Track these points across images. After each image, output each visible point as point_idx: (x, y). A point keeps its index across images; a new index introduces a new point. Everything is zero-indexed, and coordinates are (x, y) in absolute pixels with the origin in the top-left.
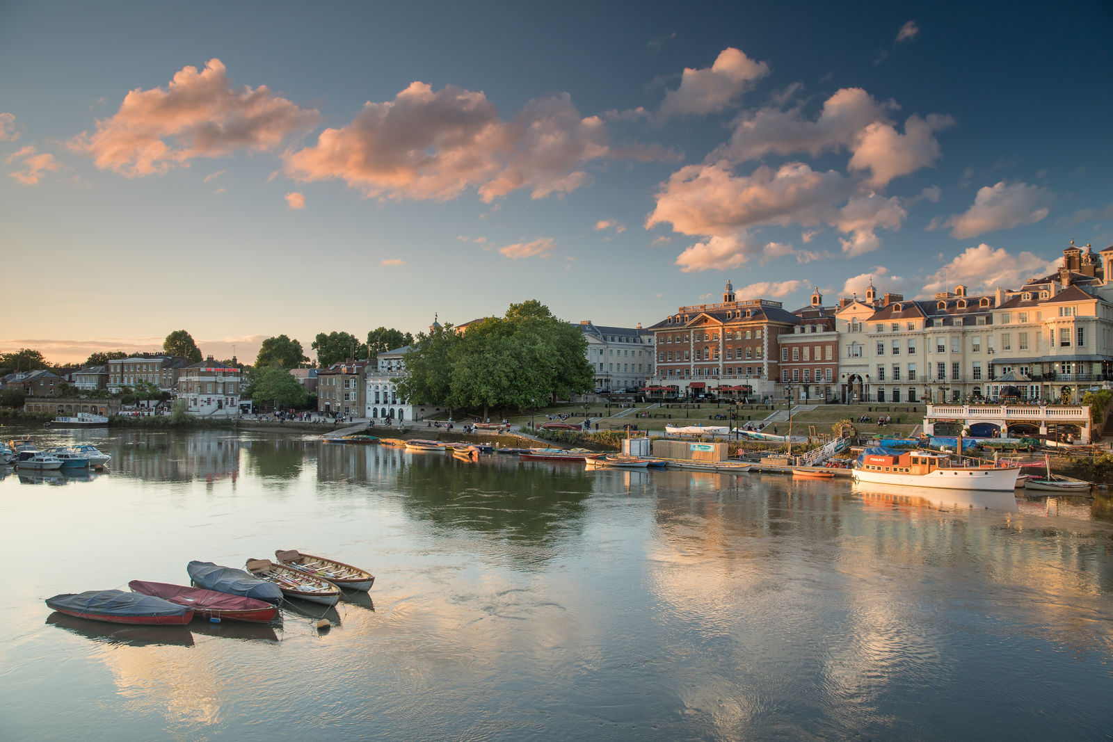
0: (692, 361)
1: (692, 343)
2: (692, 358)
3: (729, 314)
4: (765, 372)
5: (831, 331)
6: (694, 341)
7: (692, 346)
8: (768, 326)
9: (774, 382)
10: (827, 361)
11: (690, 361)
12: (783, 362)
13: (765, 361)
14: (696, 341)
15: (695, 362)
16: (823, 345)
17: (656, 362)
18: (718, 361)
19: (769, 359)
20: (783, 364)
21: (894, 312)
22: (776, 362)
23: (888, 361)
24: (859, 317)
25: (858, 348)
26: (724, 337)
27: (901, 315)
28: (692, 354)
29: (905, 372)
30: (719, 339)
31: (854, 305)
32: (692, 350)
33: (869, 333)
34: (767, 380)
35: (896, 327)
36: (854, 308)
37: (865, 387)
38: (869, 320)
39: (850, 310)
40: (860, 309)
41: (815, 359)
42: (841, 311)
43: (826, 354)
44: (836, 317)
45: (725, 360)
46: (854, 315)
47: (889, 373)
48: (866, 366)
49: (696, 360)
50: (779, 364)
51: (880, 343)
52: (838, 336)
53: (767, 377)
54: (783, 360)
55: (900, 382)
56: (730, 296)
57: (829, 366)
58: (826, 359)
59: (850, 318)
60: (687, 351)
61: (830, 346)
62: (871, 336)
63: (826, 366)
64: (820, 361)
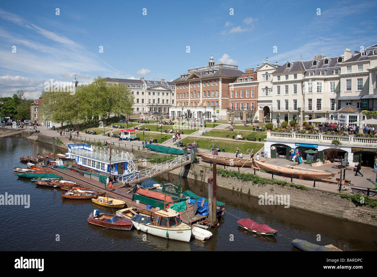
0: (189, 98)
1: (190, 88)
2: (189, 96)
3: (205, 73)
4: (220, 104)
5: (255, 80)
6: (190, 87)
7: (189, 90)
8: (222, 79)
9: (226, 110)
10: (251, 98)
11: (188, 98)
12: (231, 99)
13: (220, 98)
15: (191, 98)
16: (250, 89)
17: (176, 99)
18: (199, 98)
19: (222, 97)
20: (231, 100)
21: (287, 68)
22: (228, 99)
23: (282, 98)
24: (269, 72)
25: (268, 91)
26: (203, 85)
27: (290, 69)
28: (189, 94)
29: (291, 105)
30: (200, 86)
31: (266, 65)
32: (189, 92)
33: (273, 81)
34: (221, 109)
35: (287, 77)
36: (267, 67)
37: (271, 114)
38: (273, 74)
39: (264, 68)
40: (269, 67)
41: (246, 97)
42: (260, 69)
43: (252, 94)
44: (258, 72)
45: (203, 98)
46: (267, 71)
47: (283, 105)
48: (271, 101)
49: (191, 97)
50: (229, 100)
51: (279, 87)
52: (258, 83)
53: (221, 107)
54: (231, 98)
55: (288, 111)
56: (211, 63)
57: (253, 101)
58: (252, 97)
59: (264, 73)
60: (188, 93)
61: (253, 90)
62: (274, 83)
63: (251, 101)
64: (248, 98)
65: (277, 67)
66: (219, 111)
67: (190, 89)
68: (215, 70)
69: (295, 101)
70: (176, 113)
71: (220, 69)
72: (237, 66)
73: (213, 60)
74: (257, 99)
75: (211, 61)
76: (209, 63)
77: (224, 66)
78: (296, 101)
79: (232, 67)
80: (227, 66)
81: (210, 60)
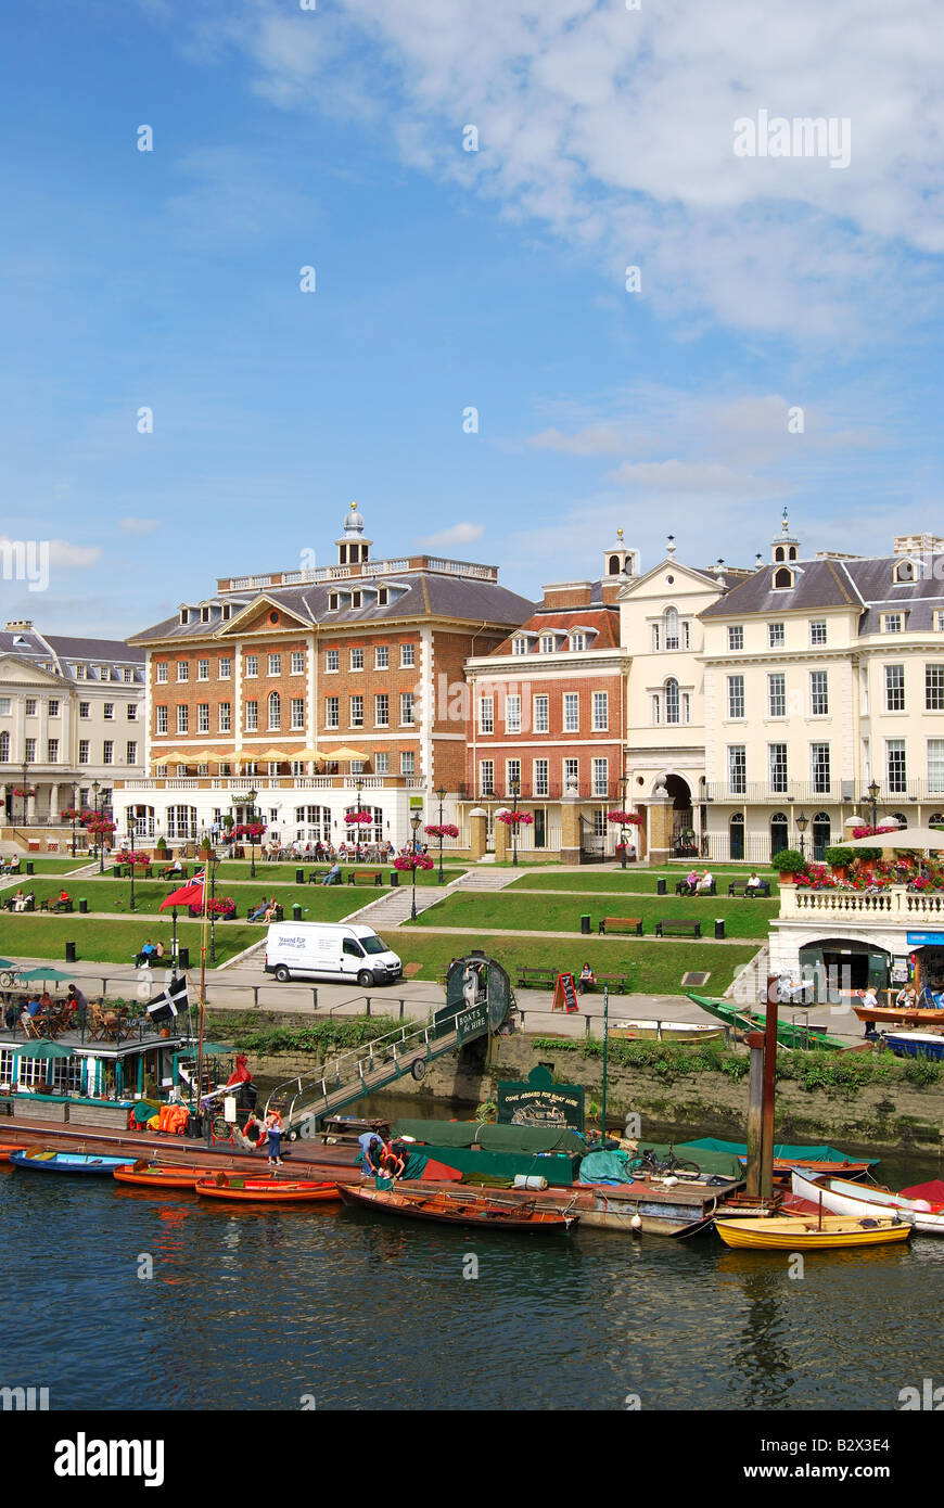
0: (238, 734)
1: (239, 681)
2: (238, 724)
3: (334, 597)
4: (426, 766)
5: (610, 646)
6: (244, 674)
7: (239, 691)
8: (434, 633)
9: (456, 795)
10: (593, 736)
11: (232, 736)
12: (480, 739)
13: (425, 736)
14: (249, 676)
15: (246, 735)
16: (584, 688)
17: (148, 738)
18: (303, 733)
19: (434, 730)
20: (479, 745)
21: (775, 591)
22: (461, 737)
23: (757, 733)
24: (683, 607)
25: (681, 698)
26: (320, 665)
27: (790, 598)
28: (238, 713)
29: (801, 770)
30: (306, 671)
31: (669, 572)
32: (239, 703)
33: (706, 655)
34: (429, 790)
35: (777, 632)
36: (671, 580)
37: (697, 813)
38: (708, 615)
39: (658, 585)
40: (684, 584)
41: (565, 730)
42: (633, 590)
43: (593, 714)
44: (622, 606)
45: (321, 731)
46: (670, 602)
47: (759, 771)
48: (699, 751)
49: (248, 730)
50: (469, 745)
51: (736, 684)
52: (626, 662)
53: (429, 783)
54: (481, 733)
55: (791, 799)
56: (354, 548)
57: (600, 751)
58: (594, 729)
59: (657, 609)
60: (227, 706)
61: (603, 692)
62: (712, 663)
63: (592, 751)
64: (577, 736)
65: (721, 582)
66: (420, 800)
67: (242, 686)
68: (393, 590)
69: (821, 750)
70: (161, 814)
71: (416, 584)
72: (495, 570)
73: (360, 530)
74: (625, 742)
75: (353, 536)
76: (343, 548)
77: (434, 567)
78: (827, 750)
79: (470, 572)
80: (448, 565)
81: (347, 529)
